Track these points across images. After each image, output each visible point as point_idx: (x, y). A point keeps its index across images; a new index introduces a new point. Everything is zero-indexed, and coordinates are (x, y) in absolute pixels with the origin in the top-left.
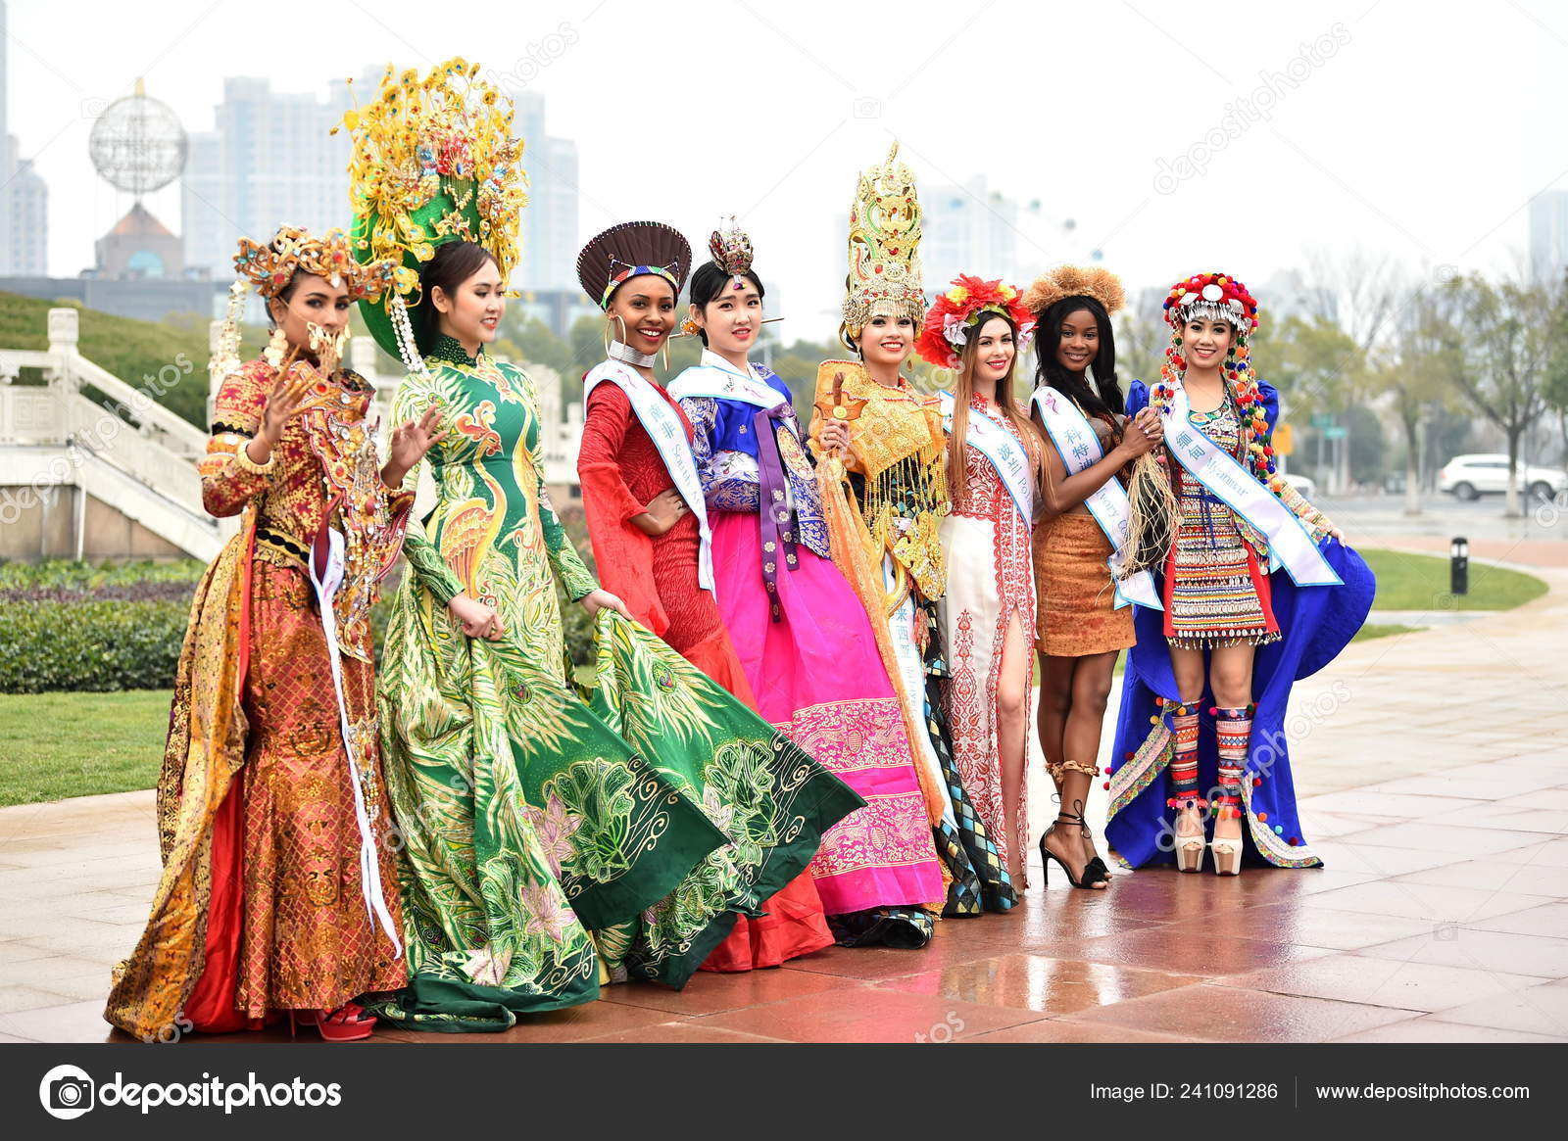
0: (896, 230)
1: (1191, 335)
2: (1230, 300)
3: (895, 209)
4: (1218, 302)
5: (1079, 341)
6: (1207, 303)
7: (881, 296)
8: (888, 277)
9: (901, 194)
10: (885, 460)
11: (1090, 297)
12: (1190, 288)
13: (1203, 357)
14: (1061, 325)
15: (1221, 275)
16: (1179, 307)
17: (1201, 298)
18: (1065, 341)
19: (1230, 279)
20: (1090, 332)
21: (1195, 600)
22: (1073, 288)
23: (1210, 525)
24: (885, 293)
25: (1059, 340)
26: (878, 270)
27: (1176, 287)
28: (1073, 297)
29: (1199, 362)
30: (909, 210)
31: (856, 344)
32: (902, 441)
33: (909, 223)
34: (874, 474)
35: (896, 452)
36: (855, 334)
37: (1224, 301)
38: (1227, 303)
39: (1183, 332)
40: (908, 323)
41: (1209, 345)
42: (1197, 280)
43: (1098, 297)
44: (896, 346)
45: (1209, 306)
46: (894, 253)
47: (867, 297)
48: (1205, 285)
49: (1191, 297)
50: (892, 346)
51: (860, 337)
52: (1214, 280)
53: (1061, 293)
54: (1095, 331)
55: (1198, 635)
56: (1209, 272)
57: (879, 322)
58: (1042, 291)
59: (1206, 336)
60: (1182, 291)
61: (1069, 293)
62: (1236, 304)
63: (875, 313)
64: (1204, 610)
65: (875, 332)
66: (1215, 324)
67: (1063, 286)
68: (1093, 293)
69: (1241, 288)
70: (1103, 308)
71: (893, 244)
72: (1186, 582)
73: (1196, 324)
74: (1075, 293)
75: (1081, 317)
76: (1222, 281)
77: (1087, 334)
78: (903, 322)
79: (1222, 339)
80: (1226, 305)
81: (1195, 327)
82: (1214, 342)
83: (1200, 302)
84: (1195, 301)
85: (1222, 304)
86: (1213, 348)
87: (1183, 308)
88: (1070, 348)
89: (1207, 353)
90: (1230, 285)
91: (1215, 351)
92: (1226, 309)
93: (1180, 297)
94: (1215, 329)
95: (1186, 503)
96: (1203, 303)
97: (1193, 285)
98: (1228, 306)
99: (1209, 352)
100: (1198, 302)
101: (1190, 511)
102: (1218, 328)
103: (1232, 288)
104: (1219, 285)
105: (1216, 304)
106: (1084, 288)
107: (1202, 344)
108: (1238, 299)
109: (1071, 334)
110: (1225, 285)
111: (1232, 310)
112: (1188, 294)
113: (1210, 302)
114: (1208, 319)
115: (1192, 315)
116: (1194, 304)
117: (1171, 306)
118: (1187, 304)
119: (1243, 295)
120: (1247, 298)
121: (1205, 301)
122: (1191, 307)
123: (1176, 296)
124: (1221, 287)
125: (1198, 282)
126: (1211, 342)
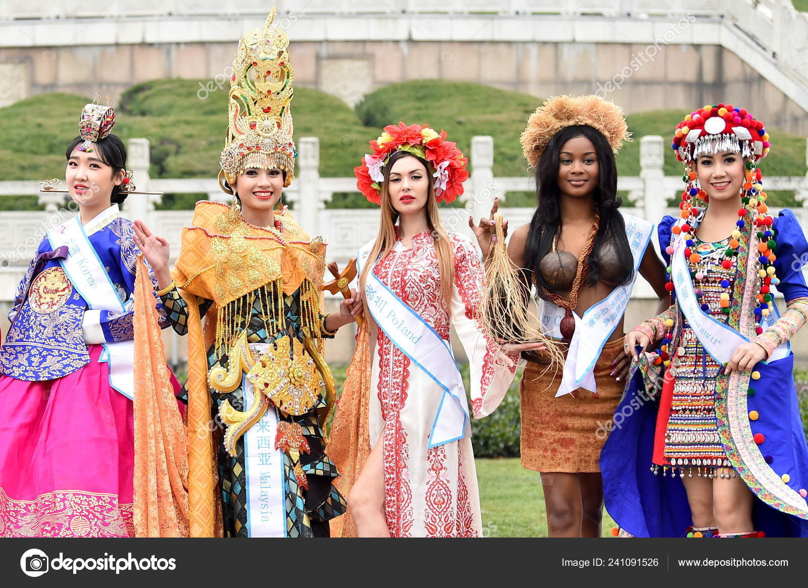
0: (269, 92)
2: (734, 129)
3: (269, 72)
4: (722, 133)
5: (577, 166)
6: (711, 137)
7: (254, 149)
8: (260, 132)
9: (276, 56)
10: (238, 290)
11: (586, 126)
12: (693, 126)
13: (721, 190)
14: (560, 153)
15: (721, 106)
16: (686, 146)
17: (704, 133)
18: (564, 169)
19: (730, 109)
20: (588, 157)
21: (691, 428)
22: (569, 118)
24: (258, 147)
25: (558, 169)
26: (253, 126)
27: (680, 126)
28: (569, 127)
29: (717, 195)
30: (282, 71)
31: (233, 189)
32: (254, 274)
33: (280, 85)
34: (221, 303)
35: (248, 284)
36: (232, 181)
37: (728, 131)
38: (731, 132)
39: (696, 168)
40: (277, 173)
41: (723, 177)
42: (697, 116)
43: (597, 125)
44: (266, 194)
45: (714, 139)
46: (267, 110)
47: (242, 150)
48: (706, 118)
49: (696, 132)
50: (263, 194)
51: (235, 184)
52: (714, 113)
54: (593, 156)
55: (694, 462)
56: (709, 108)
57: (252, 173)
59: (719, 169)
60: (685, 129)
61: (566, 123)
62: (742, 132)
63: (249, 165)
64: (700, 438)
65: (247, 182)
66: (724, 156)
67: (556, 116)
68: (589, 122)
69: (742, 115)
70: (603, 137)
71: (267, 103)
72: (684, 410)
73: (705, 159)
74: (572, 123)
75: (578, 144)
76: (722, 111)
77: (585, 159)
78: (273, 173)
79: (735, 168)
80: (730, 135)
81: (704, 163)
82: (727, 173)
83: (704, 136)
84: (699, 138)
85: (726, 134)
86: (727, 179)
87: (689, 145)
88: (569, 174)
89: (722, 185)
90: (731, 114)
91: (730, 182)
92: (730, 138)
93: (685, 136)
94: (725, 160)
95: (688, 332)
96: (706, 137)
97: (694, 122)
98: (733, 135)
99: (724, 184)
100: (702, 137)
101: (690, 340)
102: (728, 158)
103: (734, 115)
104: (719, 116)
105: (720, 136)
106: (579, 117)
107: (716, 178)
108: (742, 126)
109: (569, 161)
110: (726, 114)
111: (737, 138)
112: (691, 131)
113: (713, 135)
114: (716, 151)
115: (696, 152)
116: (698, 140)
117: (679, 146)
118: (692, 141)
119: (746, 120)
120: (751, 122)
121: (709, 134)
122: (696, 144)
123: (681, 134)
124: (722, 117)
125: (699, 118)
126: (724, 174)
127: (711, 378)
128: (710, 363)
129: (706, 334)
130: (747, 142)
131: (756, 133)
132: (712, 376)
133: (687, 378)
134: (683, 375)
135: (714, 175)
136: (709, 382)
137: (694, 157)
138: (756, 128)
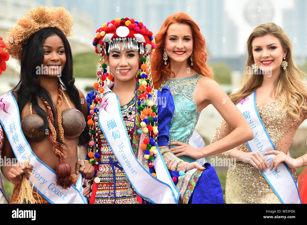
1: (114, 61)
2: (135, 35)
4: (127, 37)
5: (55, 56)
6: (120, 39)
12: (108, 31)
13: (124, 74)
15: (127, 19)
16: (103, 44)
17: (116, 36)
19: (133, 21)
22: (44, 23)
23: (115, 181)
27: (99, 31)
28: (46, 29)
29: (121, 77)
37: (131, 36)
38: (133, 37)
39: (108, 59)
41: (126, 66)
42: (111, 25)
43: (60, 28)
45: (122, 41)
48: (117, 27)
49: (110, 35)
52: (122, 23)
53: (37, 26)
54: (63, 49)
56: (118, 19)
58: (25, 26)
59: (124, 61)
60: (103, 33)
61: (43, 26)
62: (139, 37)
66: (128, 52)
67: (38, 21)
68: (57, 25)
69: (140, 25)
73: (115, 53)
74: (46, 25)
76: (128, 23)
77: (59, 51)
79: (134, 61)
80: (132, 38)
81: (114, 56)
82: (129, 64)
83: (115, 39)
84: (112, 39)
85: (130, 38)
86: (128, 68)
87: (105, 44)
88: (49, 60)
89: (125, 71)
90: (133, 25)
91: (130, 69)
92: (132, 41)
93: (102, 37)
94: (128, 55)
95: (103, 167)
96: (117, 39)
97: (109, 28)
98: (134, 39)
99: (126, 71)
100: (114, 39)
101: (105, 172)
102: (130, 54)
103: (135, 26)
104: (126, 26)
105: (125, 39)
106: (52, 22)
107: (121, 66)
108: (140, 33)
109: (49, 52)
110: (130, 25)
111: (137, 41)
112: (107, 34)
113: (122, 38)
114: (123, 49)
115: (109, 48)
116: (111, 41)
117: (98, 44)
118: (107, 41)
119: (143, 30)
120: (146, 31)
121: (119, 37)
122: (110, 43)
123: (100, 36)
124: (127, 27)
125: (112, 26)
126: (127, 64)
127: (120, 197)
128: (119, 187)
129: (129, 165)
130: (143, 44)
131: (148, 39)
132: (121, 196)
133: (103, 198)
134: (100, 196)
135: (120, 65)
136: (119, 200)
137: (108, 52)
138: (148, 36)
